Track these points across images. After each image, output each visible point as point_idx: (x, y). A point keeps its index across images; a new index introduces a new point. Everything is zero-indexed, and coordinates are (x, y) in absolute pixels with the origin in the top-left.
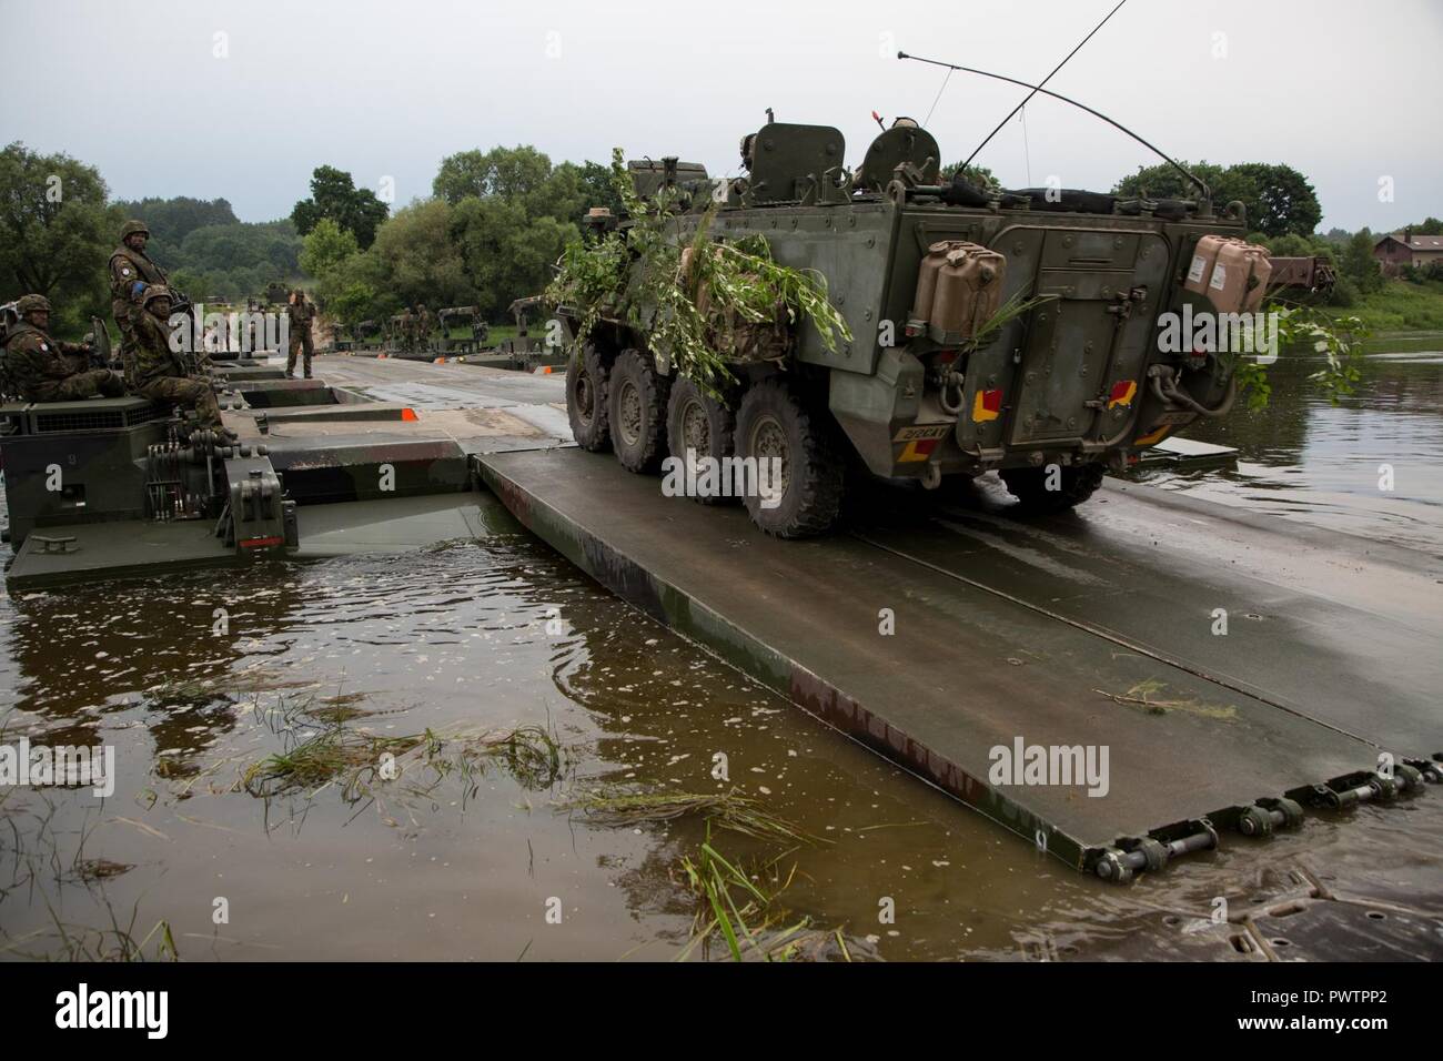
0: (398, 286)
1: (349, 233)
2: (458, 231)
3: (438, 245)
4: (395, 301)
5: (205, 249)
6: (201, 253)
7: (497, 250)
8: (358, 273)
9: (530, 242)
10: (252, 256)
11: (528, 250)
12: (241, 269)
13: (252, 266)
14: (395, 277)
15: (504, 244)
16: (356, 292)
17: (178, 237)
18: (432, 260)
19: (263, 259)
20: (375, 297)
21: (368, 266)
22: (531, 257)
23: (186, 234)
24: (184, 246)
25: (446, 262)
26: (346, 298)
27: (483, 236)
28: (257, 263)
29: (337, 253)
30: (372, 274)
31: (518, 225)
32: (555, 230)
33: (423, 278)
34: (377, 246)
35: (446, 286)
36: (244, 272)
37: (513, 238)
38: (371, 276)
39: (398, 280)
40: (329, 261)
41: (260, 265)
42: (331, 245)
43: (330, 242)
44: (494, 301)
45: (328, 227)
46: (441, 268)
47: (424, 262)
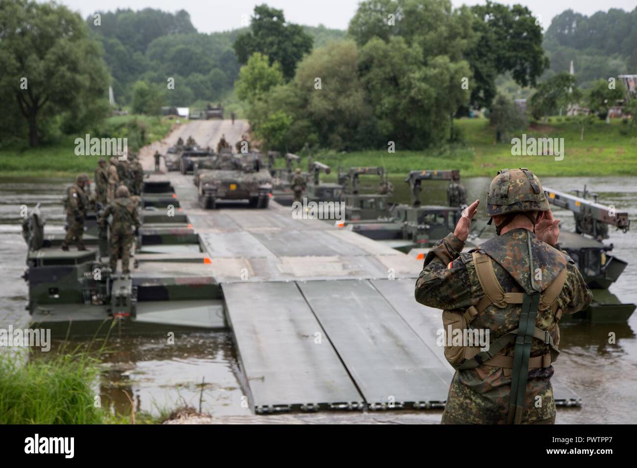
0: (311, 114)
1: (276, 65)
2: (365, 67)
3: (345, 80)
4: (308, 127)
5: (166, 56)
6: (162, 60)
7: (397, 84)
8: (279, 104)
9: (425, 79)
10: (207, 63)
11: (424, 85)
12: (195, 75)
13: (205, 72)
14: (309, 106)
15: (403, 81)
16: (277, 120)
17: (143, 45)
18: (340, 93)
19: (215, 66)
20: (292, 124)
21: (289, 97)
22: (425, 91)
23: (150, 41)
24: (149, 52)
25: (351, 95)
26: (269, 125)
27: (385, 73)
28: (209, 70)
29: (265, 82)
30: (291, 104)
31: (416, 63)
32: (447, 69)
33: (332, 108)
34: (297, 79)
35: (350, 115)
36: (197, 77)
37: (412, 75)
38: (291, 106)
39: (312, 110)
40: (257, 91)
41: (212, 72)
42: (261, 77)
43: (260, 73)
44: (391, 128)
45: (259, 61)
46: (346, 101)
47: (332, 95)
